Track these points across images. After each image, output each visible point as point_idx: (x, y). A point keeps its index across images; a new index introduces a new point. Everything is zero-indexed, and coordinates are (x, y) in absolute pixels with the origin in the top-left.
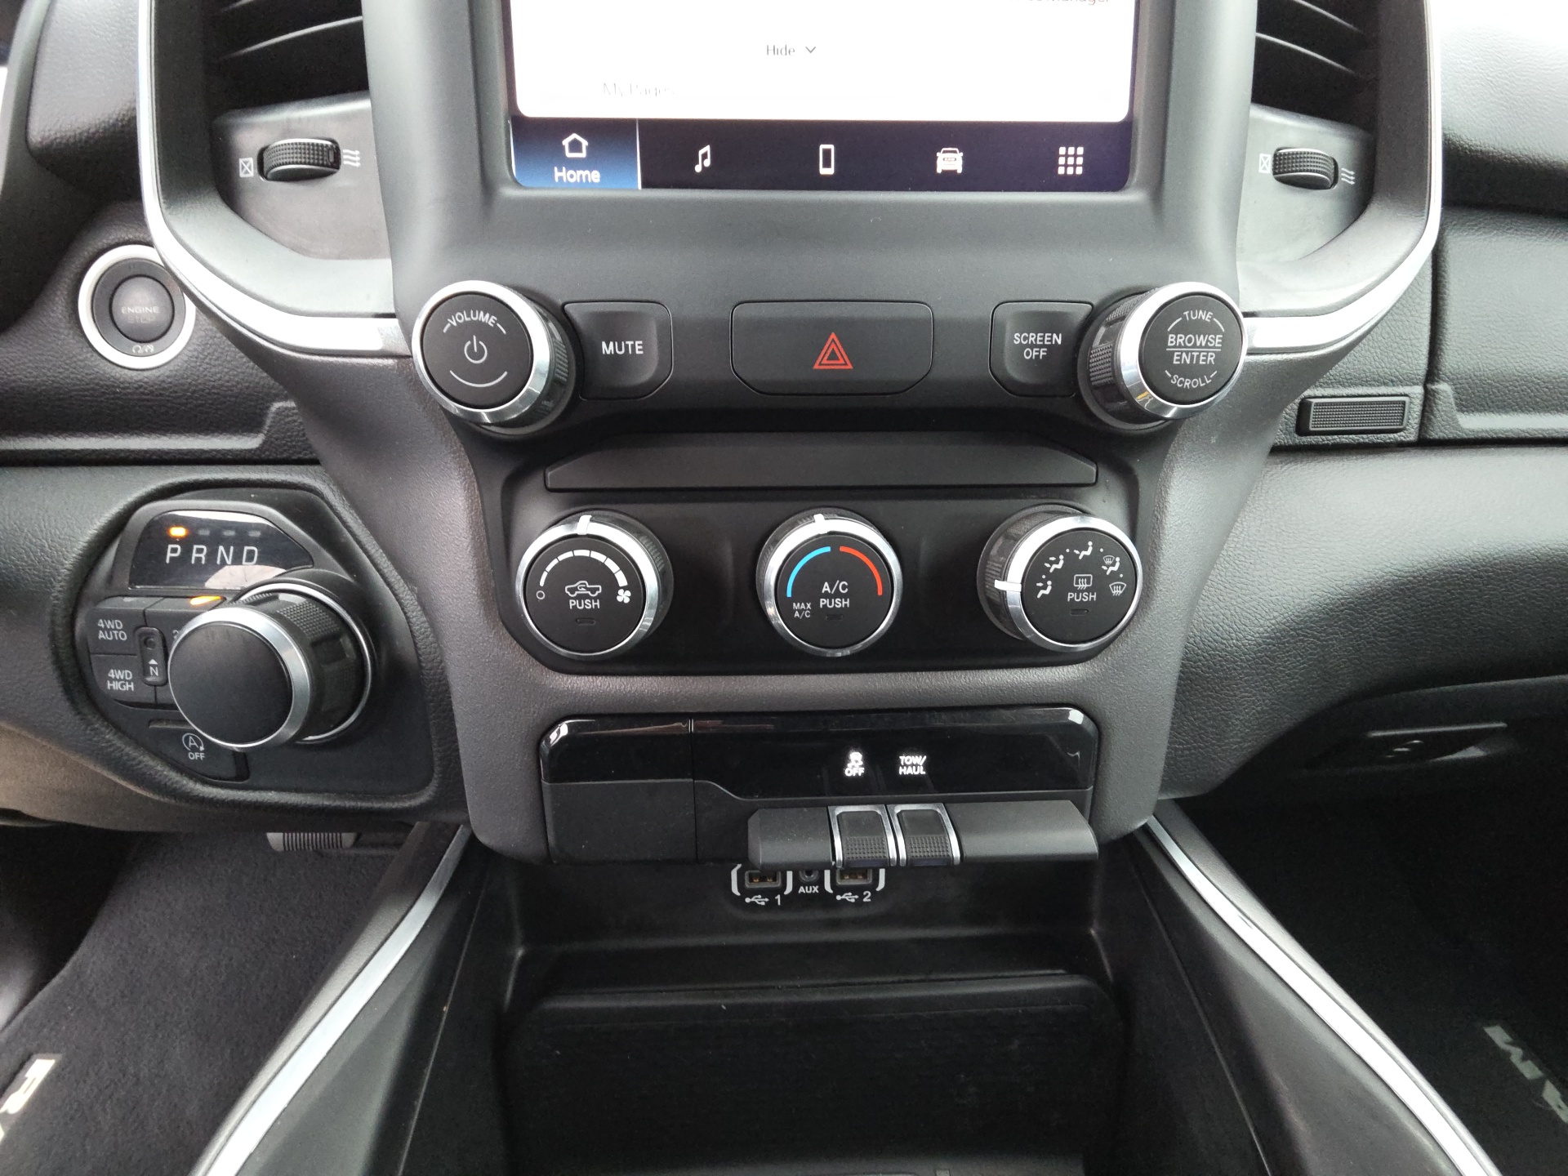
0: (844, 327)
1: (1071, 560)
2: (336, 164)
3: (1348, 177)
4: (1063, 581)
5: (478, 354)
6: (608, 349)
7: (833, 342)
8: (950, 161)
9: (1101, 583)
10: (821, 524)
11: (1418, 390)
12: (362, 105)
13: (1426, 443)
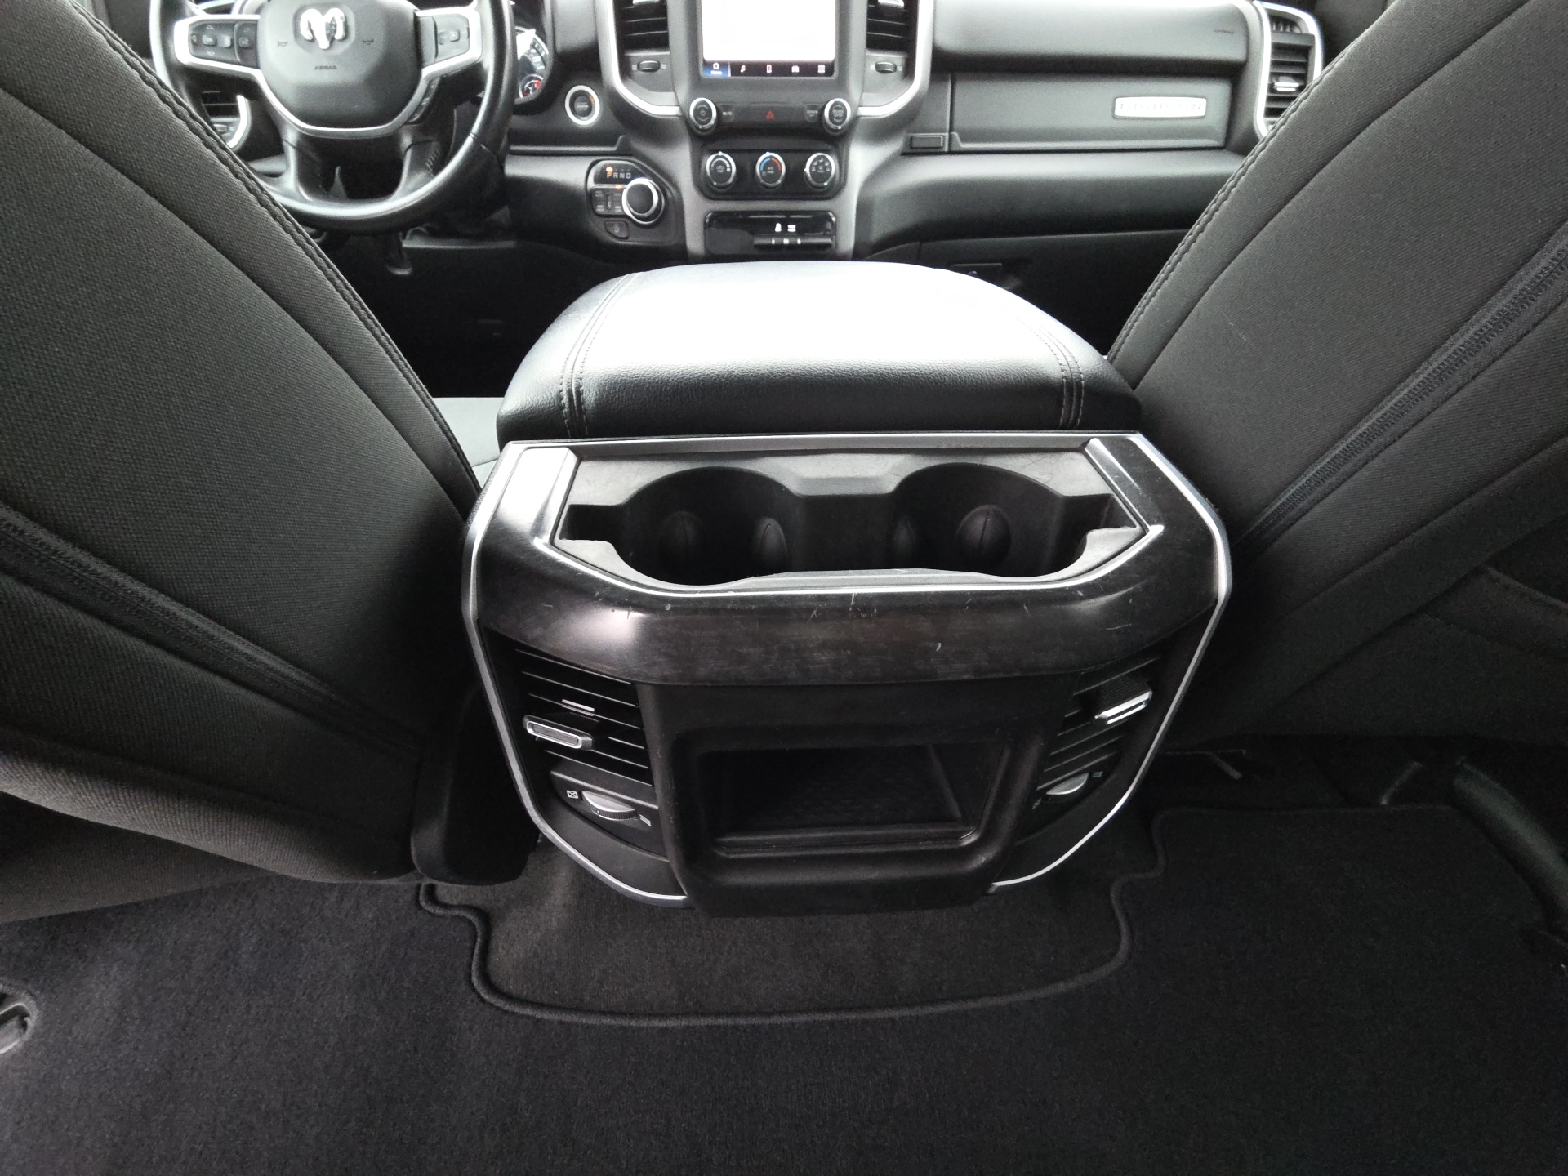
0: (772, 109)
1: (819, 163)
2: (659, 68)
3: (900, 69)
4: (817, 167)
5: (703, 113)
6: (724, 113)
7: (770, 112)
8: (795, 69)
9: (825, 168)
10: (768, 154)
11: (947, 134)
12: (668, 53)
13: (951, 152)
